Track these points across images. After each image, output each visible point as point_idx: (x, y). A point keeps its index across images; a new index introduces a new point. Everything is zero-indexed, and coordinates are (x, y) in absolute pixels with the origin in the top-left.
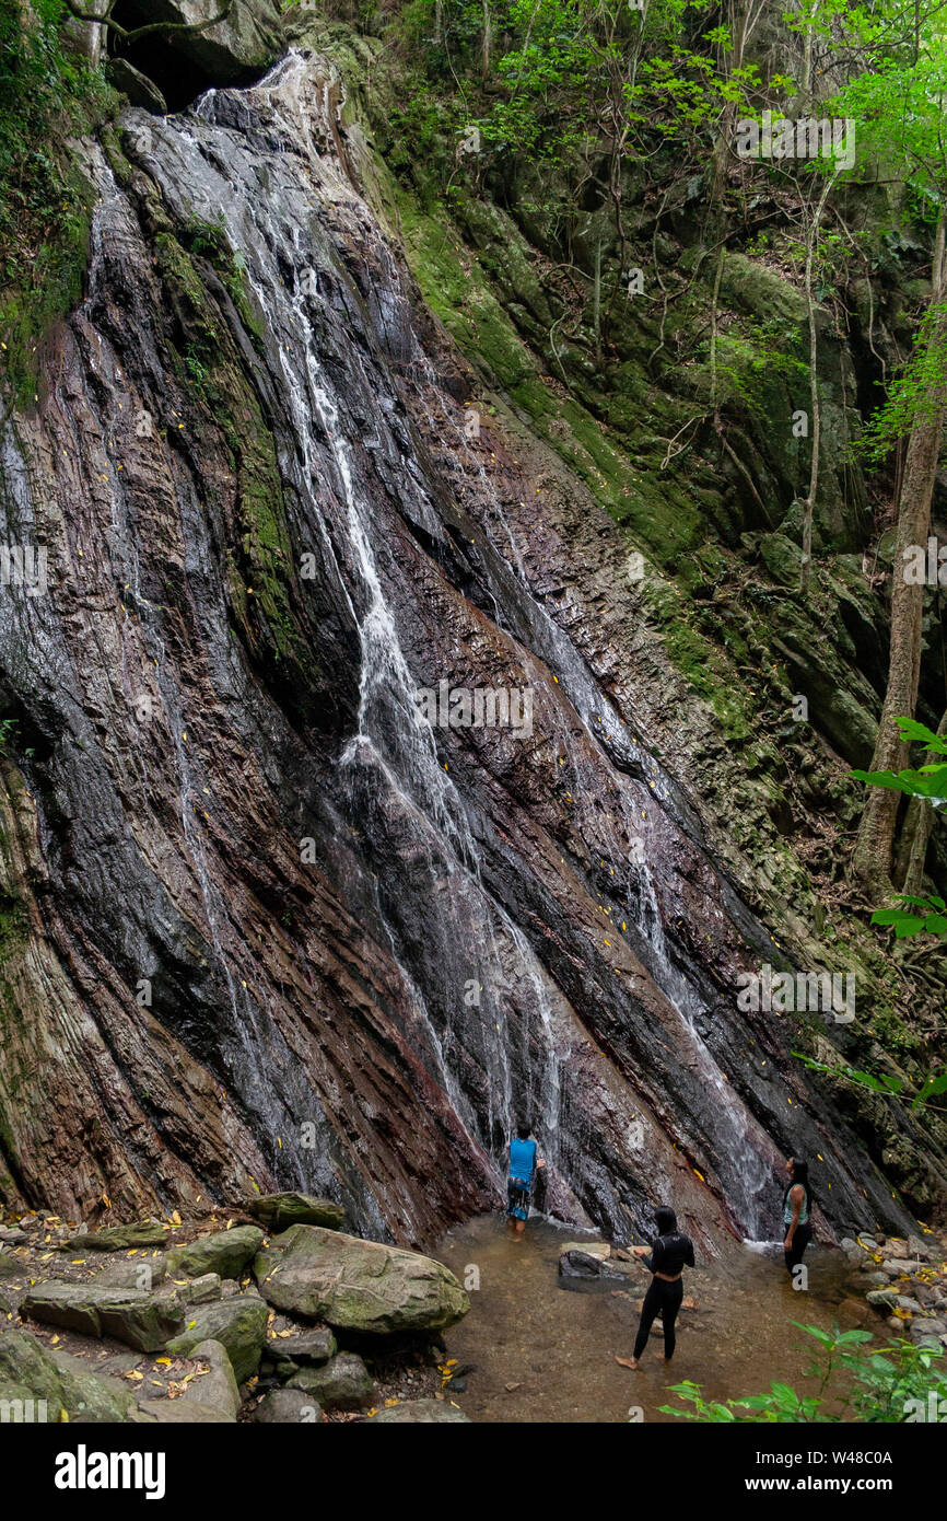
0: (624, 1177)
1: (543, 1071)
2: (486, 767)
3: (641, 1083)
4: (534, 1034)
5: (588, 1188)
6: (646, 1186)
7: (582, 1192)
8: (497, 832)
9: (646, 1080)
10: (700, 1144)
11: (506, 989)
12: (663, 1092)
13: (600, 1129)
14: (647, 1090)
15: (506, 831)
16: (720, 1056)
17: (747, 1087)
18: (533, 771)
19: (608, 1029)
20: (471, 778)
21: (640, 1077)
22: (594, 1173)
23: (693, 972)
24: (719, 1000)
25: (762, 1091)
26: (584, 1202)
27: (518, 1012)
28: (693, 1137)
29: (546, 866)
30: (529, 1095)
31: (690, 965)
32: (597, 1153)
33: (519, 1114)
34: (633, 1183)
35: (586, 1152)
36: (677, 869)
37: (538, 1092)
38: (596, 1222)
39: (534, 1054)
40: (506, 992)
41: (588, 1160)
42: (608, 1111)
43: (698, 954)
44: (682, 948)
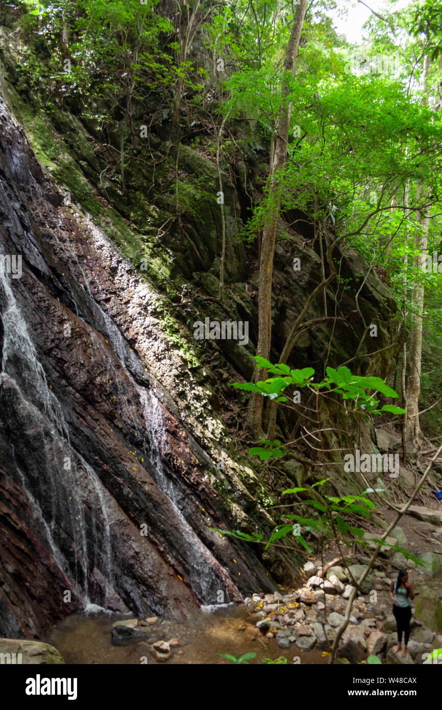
0: (144, 584)
2: (72, 386)
3: (152, 536)
4: (98, 518)
5: (126, 592)
6: (155, 587)
7: (123, 595)
8: (78, 418)
9: (154, 535)
10: (180, 562)
12: (162, 539)
13: (132, 562)
14: (155, 540)
15: (83, 417)
16: (188, 518)
17: (202, 532)
18: (96, 387)
19: (135, 511)
20: (64, 392)
21: (151, 533)
22: (129, 583)
23: (176, 480)
24: (188, 491)
25: (208, 533)
26: (124, 600)
27: (90, 508)
28: (177, 559)
29: (103, 433)
30: (96, 549)
31: (174, 476)
32: (131, 574)
34: (149, 587)
35: (125, 574)
36: (167, 430)
37: (100, 547)
38: (131, 609)
39: (98, 528)
41: (126, 578)
42: (135, 552)
43: (178, 470)
44: (170, 468)
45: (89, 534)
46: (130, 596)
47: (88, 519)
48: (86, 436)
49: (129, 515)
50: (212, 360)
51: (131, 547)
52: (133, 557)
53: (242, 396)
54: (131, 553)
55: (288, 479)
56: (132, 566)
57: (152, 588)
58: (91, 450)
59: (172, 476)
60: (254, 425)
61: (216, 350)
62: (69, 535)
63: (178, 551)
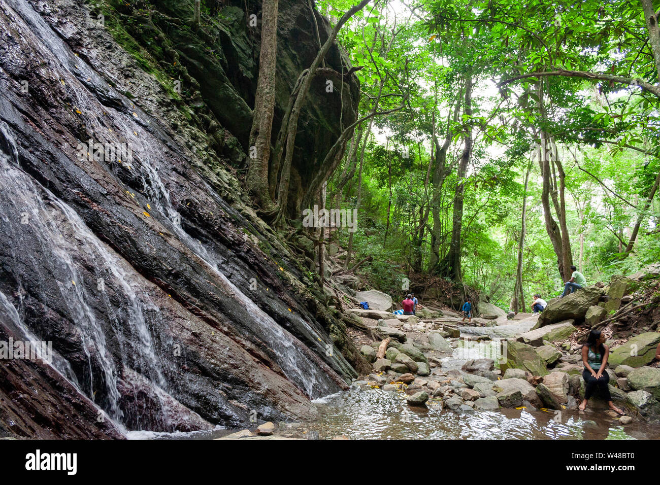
0: (225, 379)
3: (204, 313)
5: (197, 397)
6: (246, 379)
7: (193, 403)
8: (26, 120)
9: (207, 310)
10: (258, 345)
11: (72, 250)
12: (220, 315)
13: (193, 348)
14: (209, 317)
15: (34, 121)
17: (267, 305)
19: (167, 276)
21: (202, 308)
22: (197, 385)
23: (207, 237)
24: (230, 252)
25: (276, 306)
26: (197, 410)
27: (91, 269)
28: (254, 342)
30: (120, 337)
31: (203, 232)
32: (196, 368)
33: (115, 355)
34: (236, 382)
35: (185, 371)
36: (175, 170)
37: (127, 332)
38: (215, 422)
40: (73, 253)
41: (188, 376)
42: (194, 334)
43: (205, 223)
44: (194, 222)
45: (101, 313)
46: (207, 403)
47: (91, 288)
48: (48, 152)
49: (159, 284)
50: (192, 100)
51: (183, 328)
52: (191, 341)
53: (237, 153)
54: (186, 335)
55: (306, 258)
56: (195, 354)
57: (243, 383)
58: (63, 178)
59: (200, 233)
60: (261, 189)
61: (196, 88)
62: (62, 315)
63: (250, 331)
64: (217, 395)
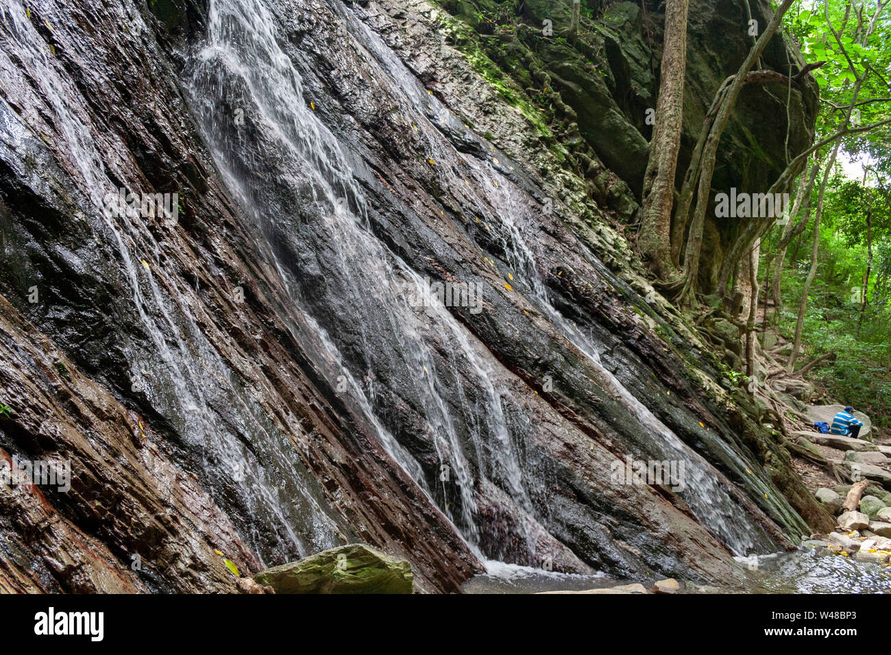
0: (609, 511)
1: (486, 413)
2: (352, 114)
3: (580, 418)
4: (465, 375)
5: (572, 529)
6: (638, 515)
7: (567, 536)
8: (376, 176)
9: (583, 414)
11: (424, 329)
12: (602, 423)
13: (566, 464)
14: (586, 424)
15: (385, 176)
16: (630, 387)
17: (667, 414)
18: (396, 130)
19: (533, 367)
20: (340, 122)
21: (577, 412)
22: (573, 513)
23: (583, 317)
24: (615, 339)
25: (680, 416)
26: (571, 545)
27: (442, 353)
29: (431, 214)
31: (579, 310)
32: (569, 490)
33: (470, 461)
34: (624, 516)
35: (557, 492)
36: (543, 228)
37: (485, 434)
38: (596, 566)
39: (471, 397)
40: (424, 333)
41: (559, 500)
42: (566, 445)
43: (584, 300)
44: (566, 296)
45: (455, 408)
46: (584, 538)
47: (445, 377)
48: (399, 213)
49: (523, 377)
50: (566, 136)
51: (554, 436)
52: (564, 455)
53: (626, 203)
54: (557, 446)
55: (727, 351)
56: (569, 473)
57: (634, 519)
58: (415, 243)
59: (575, 312)
60: (660, 251)
61: (572, 119)
62: (413, 407)
63: (643, 448)
64: (597, 530)
